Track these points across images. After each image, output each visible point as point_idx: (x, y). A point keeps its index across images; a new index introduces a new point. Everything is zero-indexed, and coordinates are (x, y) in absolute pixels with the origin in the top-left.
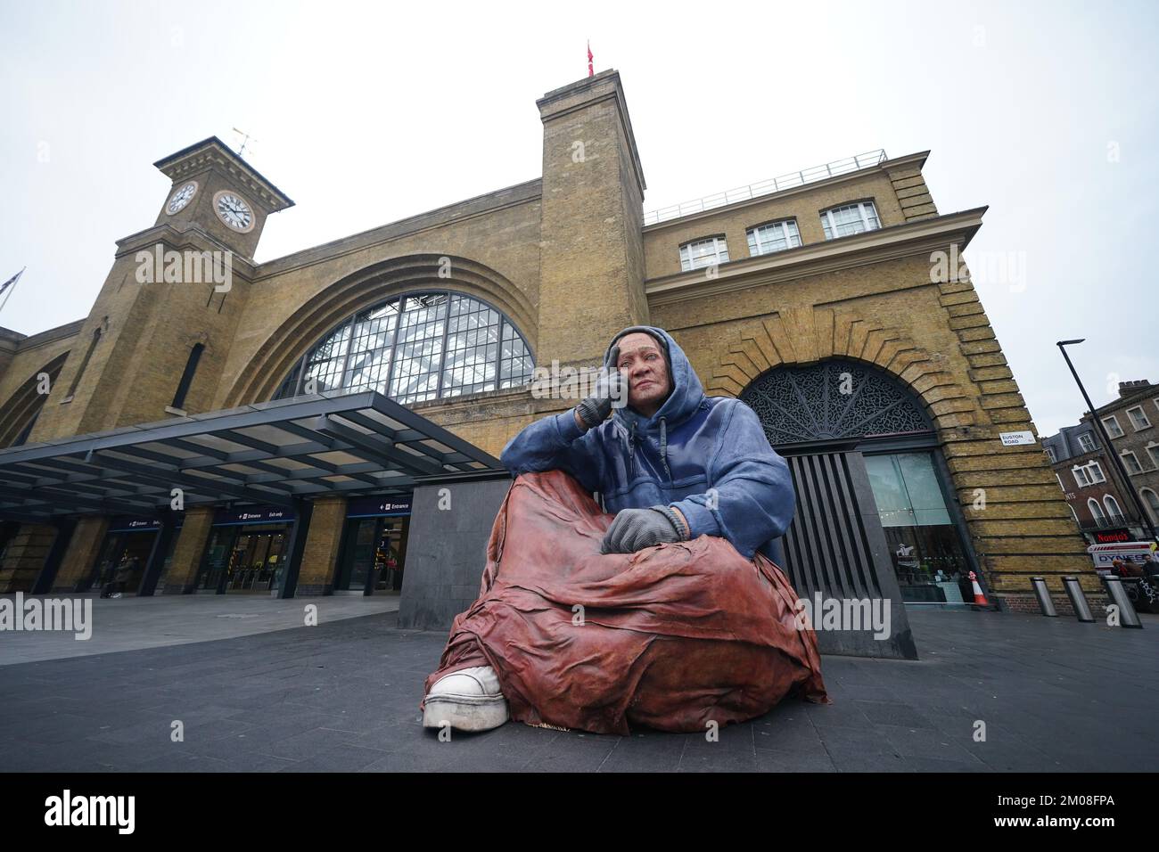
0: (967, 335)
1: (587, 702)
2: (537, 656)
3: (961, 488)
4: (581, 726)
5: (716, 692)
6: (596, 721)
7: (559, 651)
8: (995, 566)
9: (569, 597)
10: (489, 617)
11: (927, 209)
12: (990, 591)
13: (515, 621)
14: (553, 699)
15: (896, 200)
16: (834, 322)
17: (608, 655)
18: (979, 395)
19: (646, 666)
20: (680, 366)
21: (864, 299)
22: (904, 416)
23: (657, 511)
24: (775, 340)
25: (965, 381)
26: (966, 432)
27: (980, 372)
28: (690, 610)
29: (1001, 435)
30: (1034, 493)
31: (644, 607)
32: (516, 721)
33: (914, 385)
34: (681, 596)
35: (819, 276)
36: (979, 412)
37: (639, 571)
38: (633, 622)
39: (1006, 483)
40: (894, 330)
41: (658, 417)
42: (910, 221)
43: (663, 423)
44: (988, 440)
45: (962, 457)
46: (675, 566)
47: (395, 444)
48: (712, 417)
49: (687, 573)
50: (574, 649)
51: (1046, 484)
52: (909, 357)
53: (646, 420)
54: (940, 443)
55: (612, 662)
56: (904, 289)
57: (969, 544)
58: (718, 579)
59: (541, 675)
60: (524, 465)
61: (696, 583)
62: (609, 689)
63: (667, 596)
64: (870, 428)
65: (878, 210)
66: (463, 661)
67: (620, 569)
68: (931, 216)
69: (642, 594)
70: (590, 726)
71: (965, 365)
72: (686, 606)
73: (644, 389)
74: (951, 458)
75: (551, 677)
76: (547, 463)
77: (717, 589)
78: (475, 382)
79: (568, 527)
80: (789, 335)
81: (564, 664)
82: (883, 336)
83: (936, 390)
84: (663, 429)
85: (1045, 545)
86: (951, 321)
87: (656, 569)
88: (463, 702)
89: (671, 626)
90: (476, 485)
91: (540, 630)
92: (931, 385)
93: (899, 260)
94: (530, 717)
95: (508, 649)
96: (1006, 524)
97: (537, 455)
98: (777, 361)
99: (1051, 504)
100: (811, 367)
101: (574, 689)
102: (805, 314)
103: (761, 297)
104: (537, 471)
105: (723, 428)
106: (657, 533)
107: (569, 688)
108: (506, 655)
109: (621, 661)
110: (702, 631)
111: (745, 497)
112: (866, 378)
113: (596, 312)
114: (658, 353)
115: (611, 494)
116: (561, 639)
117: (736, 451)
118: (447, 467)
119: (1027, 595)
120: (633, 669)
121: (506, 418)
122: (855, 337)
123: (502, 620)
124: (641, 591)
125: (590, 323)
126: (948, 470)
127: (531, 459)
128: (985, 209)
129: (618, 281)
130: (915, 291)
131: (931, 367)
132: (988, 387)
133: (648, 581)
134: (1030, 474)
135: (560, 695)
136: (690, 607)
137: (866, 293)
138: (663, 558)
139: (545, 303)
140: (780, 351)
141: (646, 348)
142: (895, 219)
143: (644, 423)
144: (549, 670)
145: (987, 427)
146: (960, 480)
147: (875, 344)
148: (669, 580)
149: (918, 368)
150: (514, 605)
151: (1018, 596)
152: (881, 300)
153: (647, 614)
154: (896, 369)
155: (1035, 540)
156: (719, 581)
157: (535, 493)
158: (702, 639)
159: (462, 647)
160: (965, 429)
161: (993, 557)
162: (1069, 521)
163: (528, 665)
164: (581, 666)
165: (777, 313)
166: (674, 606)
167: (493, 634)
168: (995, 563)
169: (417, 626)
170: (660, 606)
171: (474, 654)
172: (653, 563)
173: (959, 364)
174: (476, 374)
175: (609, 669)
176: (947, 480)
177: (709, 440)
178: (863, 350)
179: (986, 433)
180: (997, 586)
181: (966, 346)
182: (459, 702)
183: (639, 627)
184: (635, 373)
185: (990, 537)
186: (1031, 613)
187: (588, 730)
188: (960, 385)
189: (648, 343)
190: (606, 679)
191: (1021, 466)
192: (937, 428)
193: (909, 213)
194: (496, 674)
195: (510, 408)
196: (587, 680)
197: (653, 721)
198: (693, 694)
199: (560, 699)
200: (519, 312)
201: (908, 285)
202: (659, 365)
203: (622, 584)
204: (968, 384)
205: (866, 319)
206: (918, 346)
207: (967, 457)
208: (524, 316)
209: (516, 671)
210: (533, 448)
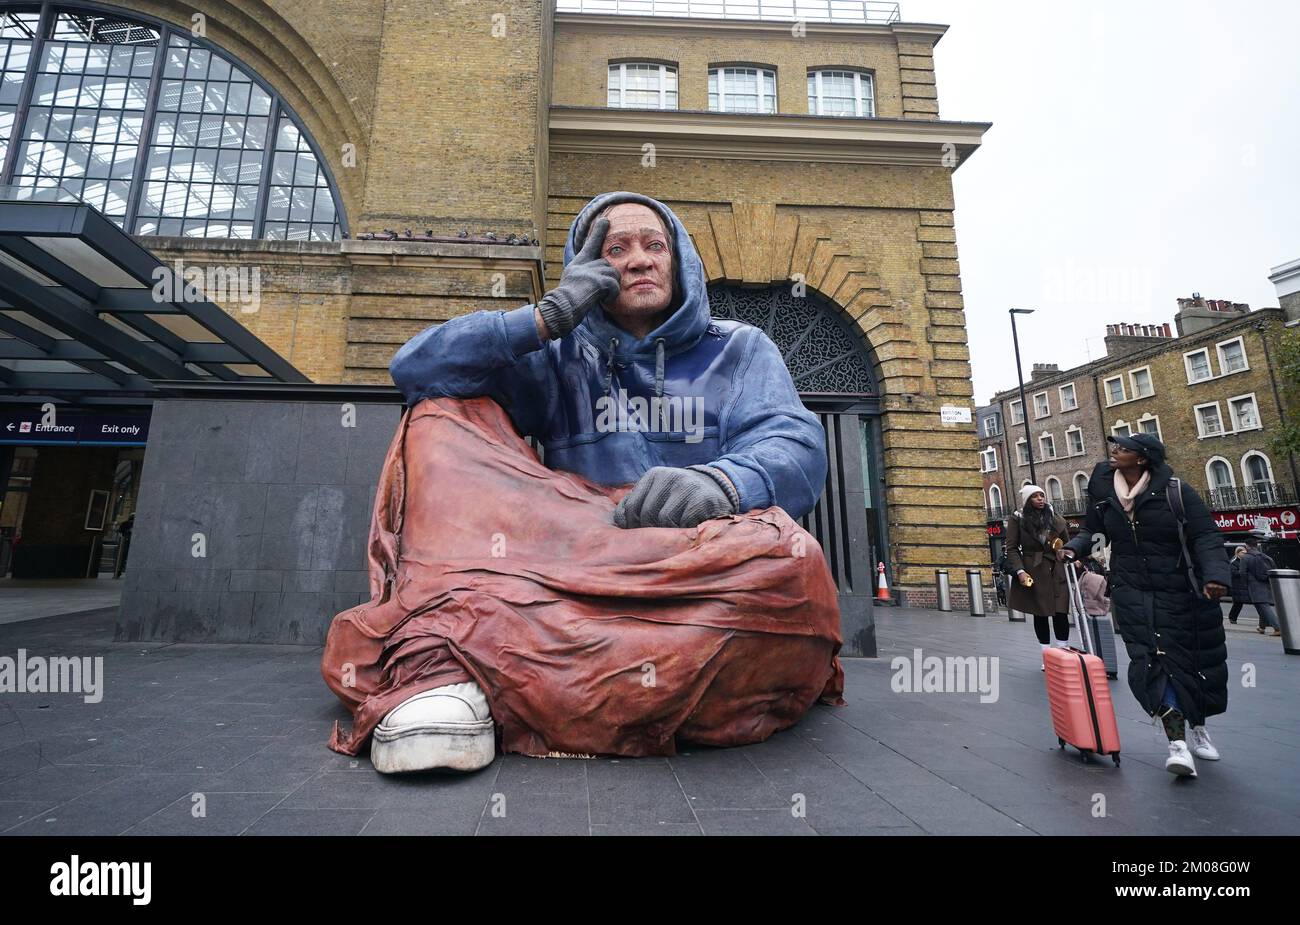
0: (936, 283)
1: (630, 719)
2: (548, 664)
3: (892, 467)
4: (614, 750)
5: (771, 697)
6: (634, 741)
7: (586, 657)
8: (905, 556)
9: (591, 585)
10: (461, 614)
11: (928, 106)
12: (894, 585)
13: (508, 619)
14: (578, 719)
15: (897, 83)
16: (797, 235)
17: (668, 658)
18: (931, 358)
19: (718, 669)
20: (693, 267)
21: (838, 211)
22: (850, 373)
23: (702, 472)
24: (721, 242)
25: (920, 339)
26: (910, 401)
27: (939, 331)
28: (779, 600)
29: (943, 409)
30: (957, 478)
31: (721, 596)
32: (508, 753)
33: (869, 336)
34: (769, 584)
35: (791, 164)
36: (927, 379)
37: (709, 551)
38: (704, 615)
39: (935, 465)
40: (862, 260)
41: (655, 338)
42: (909, 116)
43: (661, 346)
44: (929, 413)
45: (900, 430)
46: (765, 545)
47: (98, 312)
48: (731, 349)
49: (778, 554)
50: (614, 653)
51: (970, 470)
52: (871, 298)
53: (633, 339)
54: (881, 411)
55: (672, 667)
56: (883, 208)
57: (884, 531)
58: (809, 562)
59: (560, 689)
60: (438, 385)
61: (789, 567)
62: (665, 700)
63: (753, 583)
64: (811, 383)
65: (876, 89)
66: (425, 677)
67: (676, 548)
68: (931, 117)
69: (715, 580)
70: (626, 749)
71: (924, 321)
72: (774, 595)
73: (642, 293)
74: (889, 430)
75: (576, 691)
76: (476, 385)
77: (808, 575)
78: (188, 214)
79: (542, 486)
80: (739, 241)
81: (597, 673)
82: (851, 266)
83: (890, 345)
84: (661, 356)
85: (954, 536)
86: (924, 262)
87: (737, 548)
88: (458, 732)
89: (753, 619)
90: (287, 406)
91: (550, 629)
92: (887, 339)
93: (886, 167)
94: (529, 746)
95: (501, 658)
96: (925, 511)
97: (463, 370)
98: (719, 275)
99: (969, 492)
100: (758, 291)
101: (611, 703)
102: (764, 212)
103: (712, 175)
104: (459, 397)
105: (742, 365)
106: (716, 502)
107: (603, 703)
108: (498, 665)
109: (687, 665)
110: (786, 625)
111: (792, 462)
112: (818, 317)
113: (478, 142)
114: (664, 241)
115: (562, 442)
116: (591, 641)
117: (767, 400)
118: (191, 367)
119: (928, 589)
120: (702, 674)
121: (296, 294)
122: (817, 260)
123: (485, 618)
124: (712, 577)
125: (466, 158)
126: (882, 443)
127: (453, 376)
128: (987, 126)
129: (521, 96)
130: (894, 214)
131: (891, 316)
132: (942, 350)
133: (725, 564)
134: (958, 456)
135: (590, 712)
136: (779, 596)
137: (841, 203)
138: (741, 535)
139: (386, 102)
140: (725, 262)
141: (652, 230)
142: (891, 110)
143: (629, 344)
144: (570, 682)
145: (930, 398)
146: (893, 457)
147: (837, 274)
148: (753, 563)
149: (877, 315)
150: (502, 596)
151: (919, 589)
152: (855, 216)
153: (724, 606)
154: (854, 311)
155: (947, 529)
156: (810, 565)
157: (467, 430)
158: (785, 635)
159: (421, 657)
160: (909, 398)
161: (904, 547)
162: (981, 511)
163: (534, 678)
164: (627, 674)
165: (730, 204)
166: (761, 596)
167: (474, 637)
168: (904, 553)
169: (158, 635)
170: (743, 595)
171: (444, 667)
172: (730, 540)
173: (920, 317)
174: (191, 199)
175: (668, 675)
176: (878, 456)
177: (724, 380)
178: (823, 279)
179: (928, 405)
180: (903, 579)
181: (931, 297)
182: (452, 733)
183: (713, 621)
184: (632, 265)
185: (908, 525)
186: (928, 607)
187: (622, 753)
188: (915, 344)
189: (654, 224)
190: (663, 688)
191: (952, 447)
192: (881, 393)
193: (910, 105)
194: (483, 691)
195: (304, 276)
196: (635, 691)
197: (707, 735)
198: (751, 700)
199: (587, 718)
200: (315, 102)
201: (887, 204)
202: (664, 259)
203: (686, 567)
204: (924, 343)
205: (834, 239)
206: (883, 287)
207: (904, 430)
208: (326, 113)
209: (514, 686)
210: (459, 359)
